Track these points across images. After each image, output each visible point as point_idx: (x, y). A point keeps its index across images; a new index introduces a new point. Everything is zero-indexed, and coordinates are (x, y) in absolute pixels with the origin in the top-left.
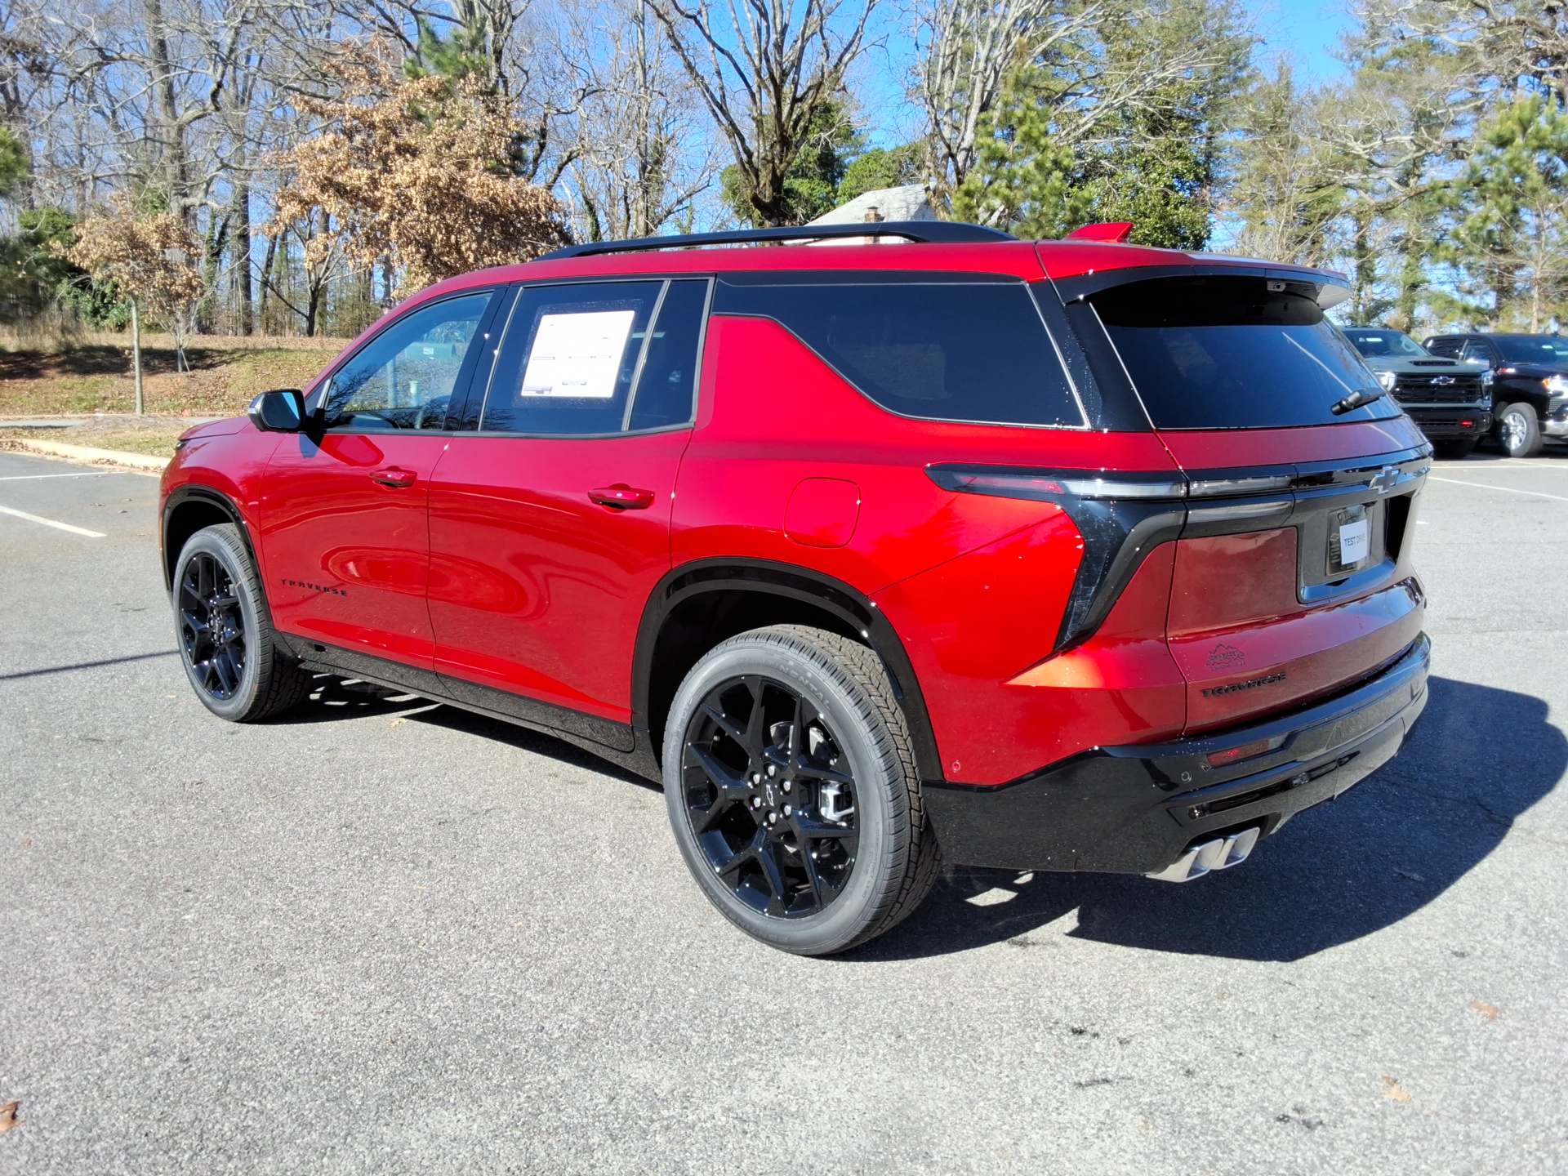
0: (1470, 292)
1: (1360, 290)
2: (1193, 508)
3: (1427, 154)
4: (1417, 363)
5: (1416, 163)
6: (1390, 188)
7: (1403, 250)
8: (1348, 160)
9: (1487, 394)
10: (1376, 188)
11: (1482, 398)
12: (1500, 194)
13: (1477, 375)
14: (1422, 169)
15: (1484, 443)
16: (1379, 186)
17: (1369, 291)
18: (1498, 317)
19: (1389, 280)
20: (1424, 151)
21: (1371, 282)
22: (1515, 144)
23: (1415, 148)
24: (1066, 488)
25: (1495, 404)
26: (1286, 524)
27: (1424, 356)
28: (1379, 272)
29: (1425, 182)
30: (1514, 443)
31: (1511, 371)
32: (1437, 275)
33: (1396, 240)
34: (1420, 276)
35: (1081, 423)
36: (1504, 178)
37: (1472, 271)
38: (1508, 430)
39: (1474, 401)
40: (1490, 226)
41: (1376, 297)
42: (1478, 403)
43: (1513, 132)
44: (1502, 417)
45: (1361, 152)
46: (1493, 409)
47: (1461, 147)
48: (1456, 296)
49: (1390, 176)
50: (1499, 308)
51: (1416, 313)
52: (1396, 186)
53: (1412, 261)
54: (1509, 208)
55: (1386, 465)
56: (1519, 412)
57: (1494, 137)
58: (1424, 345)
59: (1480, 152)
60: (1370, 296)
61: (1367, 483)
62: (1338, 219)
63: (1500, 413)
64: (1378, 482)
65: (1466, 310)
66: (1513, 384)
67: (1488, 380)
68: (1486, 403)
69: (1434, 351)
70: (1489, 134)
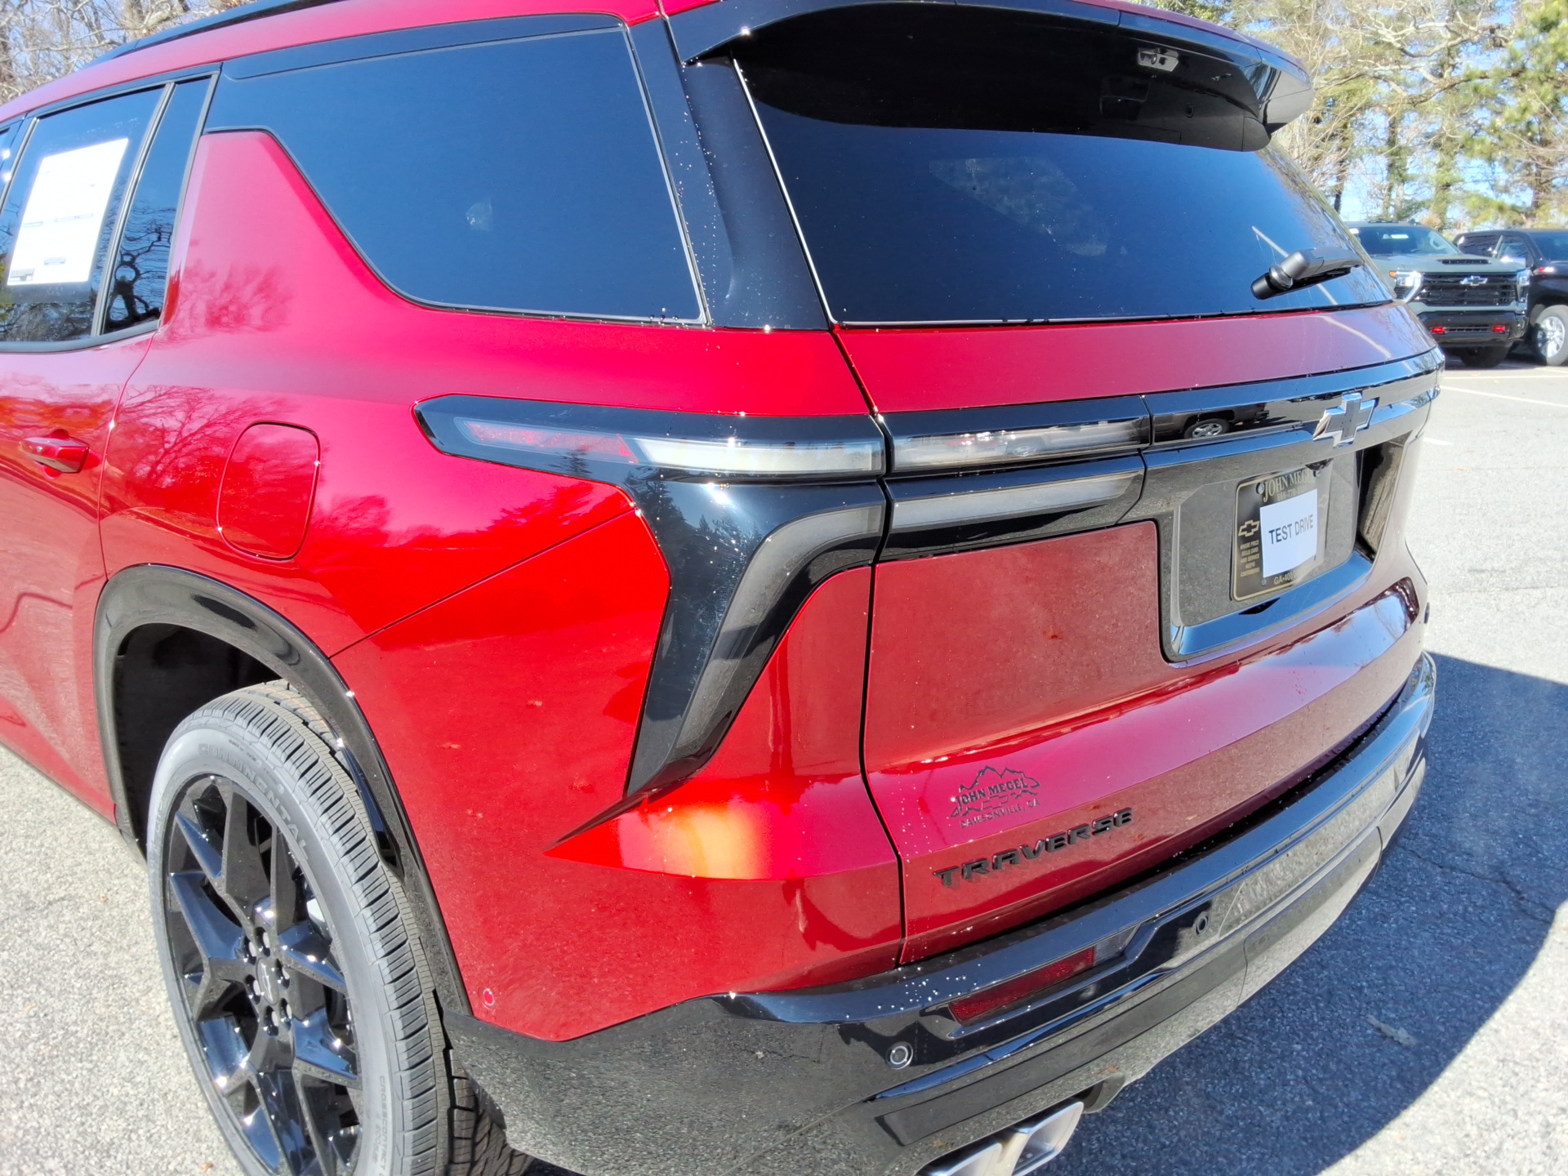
0: (1506, 190)
1: (1390, 189)
2: (903, 497)
3: (1463, 42)
4: (1446, 262)
5: (1450, 52)
6: (1424, 80)
7: (1437, 146)
8: (1379, 49)
9: (1522, 296)
10: (1409, 81)
11: (1517, 300)
12: (1541, 83)
13: (1512, 275)
14: (1457, 60)
15: (1518, 351)
16: (1412, 78)
17: (1401, 192)
18: (1534, 216)
19: (1421, 179)
20: (1459, 39)
21: (1403, 181)
22: (1560, 26)
23: (1449, 35)
24: (639, 452)
25: (1531, 305)
26: (1132, 516)
27: (1454, 254)
28: (1411, 170)
29: (1459, 73)
30: (1551, 351)
31: (1549, 270)
32: (1472, 173)
33: (1428, 136)
34: (1454, 174)
35: (696, 315)
36: (1546, 66)
37: (1510, 167)
38: (1544, 335)
39: (1508, 303)
40: (1529, 117)
41: (1407, 198)
42: (1513, 306)
43: (1559, 14)
44: (1538, 321)
45: (1393, 40)
46: (1528, 313)
47: (1499, 33)
48: (1491, 194)
49: (1424, 68)
50: (1536, 205)
51: (1449, 215)
52: (1430, 77)
53: (1446, 159)
54: (1550, 97)
55: (1348, 392)
56: (1558, 316)
57: (1537, 20)
58: (1455, 243)
59: (1521, 37)
60: (1402, 197)
61: (1310, 427)
62: (1369, 115)
63: (1536, 317)
64: (1333, 424)
65: (1501, 209)
66: (1550, 285)
67: (1524, 280)
68: (1520, 306)
69: (1465, 248)
70: (1531, 16)
